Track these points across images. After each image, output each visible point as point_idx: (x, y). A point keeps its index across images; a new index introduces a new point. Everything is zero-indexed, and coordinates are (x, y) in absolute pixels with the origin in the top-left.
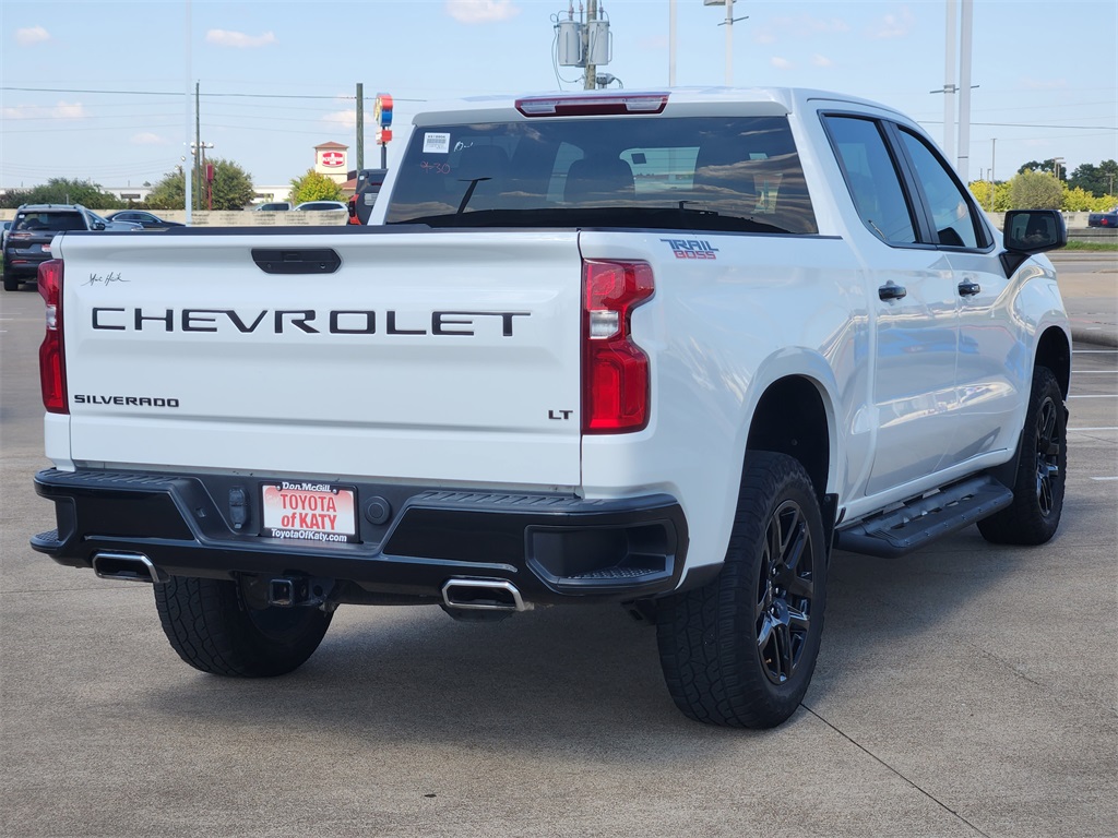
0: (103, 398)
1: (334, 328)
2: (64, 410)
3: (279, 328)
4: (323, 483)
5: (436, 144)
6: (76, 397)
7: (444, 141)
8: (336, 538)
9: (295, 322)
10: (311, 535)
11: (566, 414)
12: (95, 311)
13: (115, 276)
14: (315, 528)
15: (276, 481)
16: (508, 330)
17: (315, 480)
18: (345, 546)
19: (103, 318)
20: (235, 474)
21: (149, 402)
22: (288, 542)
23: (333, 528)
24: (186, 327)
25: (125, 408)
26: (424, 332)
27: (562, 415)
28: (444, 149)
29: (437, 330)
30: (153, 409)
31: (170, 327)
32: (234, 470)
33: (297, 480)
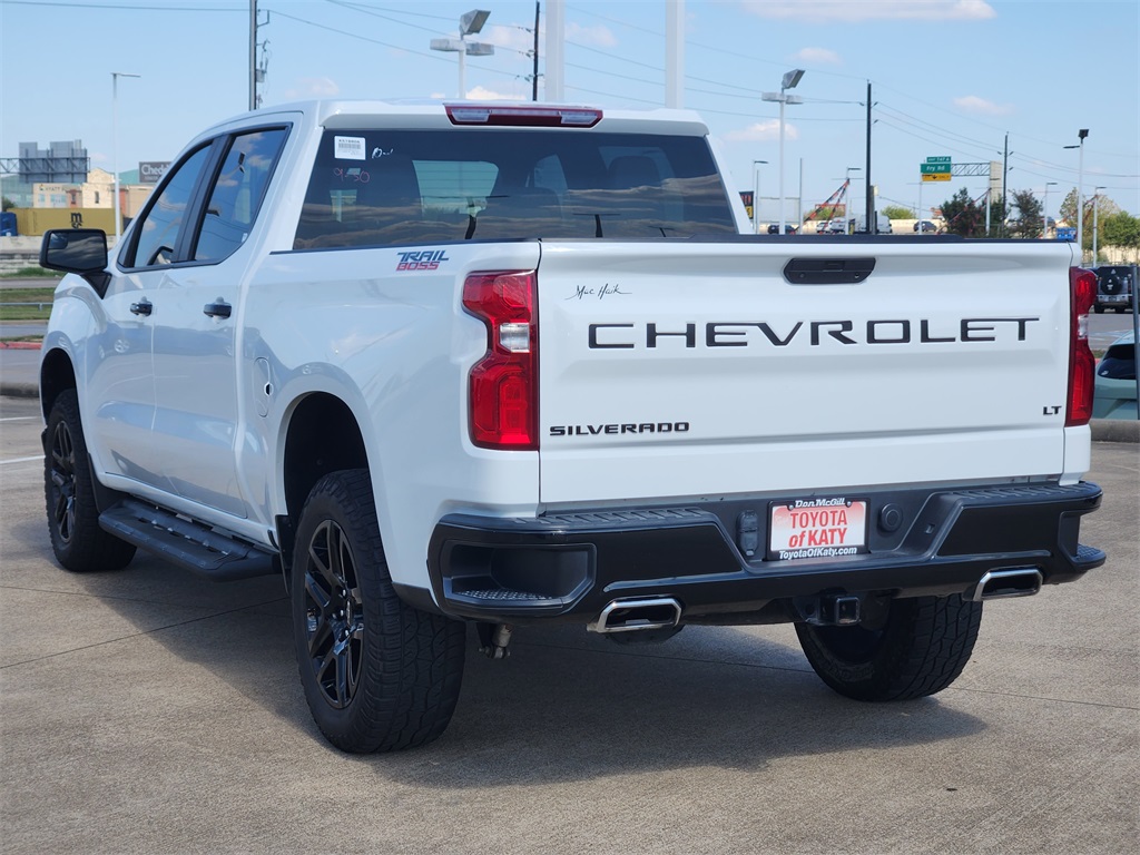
0: (591, 428)
1: (871, 339)
2: (534, 445)
3: (815, 340)
4: (838, 497)
5: (351, 150)
6: (552, 429)
7: (359, 147)
8: (846, 551)
9: (833, 333)
10: (820, 552)
11: (1057, 409)
12: (593, 329)
13: (611, 288)
14: (823, 544)
15: (788, 500)
16: (1022, 336)
17: (829, 494)
18: (856, 558)
19: (602, 336)
20: (703, 501)
21: (652, 428)
22: (796, 563)
23: (842, 542)
24: (711, 342)
25: (619, 437)
26: (953, 340)
27: (1053, 411)
28: (361, 155)
29: (965, 337)
30: (656, 435)
31: (691, 342)
32: (702, 497)
33: (811, 496)
